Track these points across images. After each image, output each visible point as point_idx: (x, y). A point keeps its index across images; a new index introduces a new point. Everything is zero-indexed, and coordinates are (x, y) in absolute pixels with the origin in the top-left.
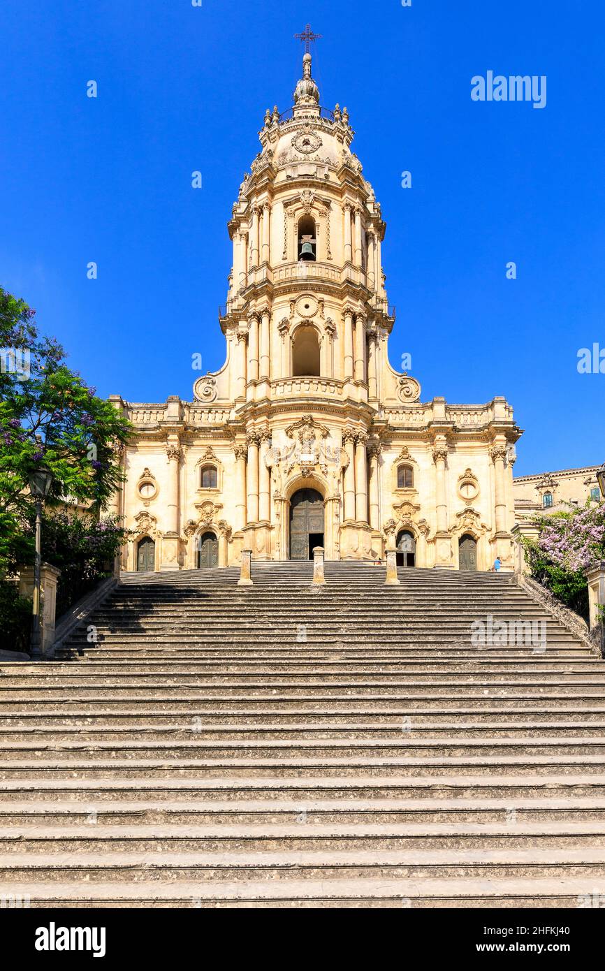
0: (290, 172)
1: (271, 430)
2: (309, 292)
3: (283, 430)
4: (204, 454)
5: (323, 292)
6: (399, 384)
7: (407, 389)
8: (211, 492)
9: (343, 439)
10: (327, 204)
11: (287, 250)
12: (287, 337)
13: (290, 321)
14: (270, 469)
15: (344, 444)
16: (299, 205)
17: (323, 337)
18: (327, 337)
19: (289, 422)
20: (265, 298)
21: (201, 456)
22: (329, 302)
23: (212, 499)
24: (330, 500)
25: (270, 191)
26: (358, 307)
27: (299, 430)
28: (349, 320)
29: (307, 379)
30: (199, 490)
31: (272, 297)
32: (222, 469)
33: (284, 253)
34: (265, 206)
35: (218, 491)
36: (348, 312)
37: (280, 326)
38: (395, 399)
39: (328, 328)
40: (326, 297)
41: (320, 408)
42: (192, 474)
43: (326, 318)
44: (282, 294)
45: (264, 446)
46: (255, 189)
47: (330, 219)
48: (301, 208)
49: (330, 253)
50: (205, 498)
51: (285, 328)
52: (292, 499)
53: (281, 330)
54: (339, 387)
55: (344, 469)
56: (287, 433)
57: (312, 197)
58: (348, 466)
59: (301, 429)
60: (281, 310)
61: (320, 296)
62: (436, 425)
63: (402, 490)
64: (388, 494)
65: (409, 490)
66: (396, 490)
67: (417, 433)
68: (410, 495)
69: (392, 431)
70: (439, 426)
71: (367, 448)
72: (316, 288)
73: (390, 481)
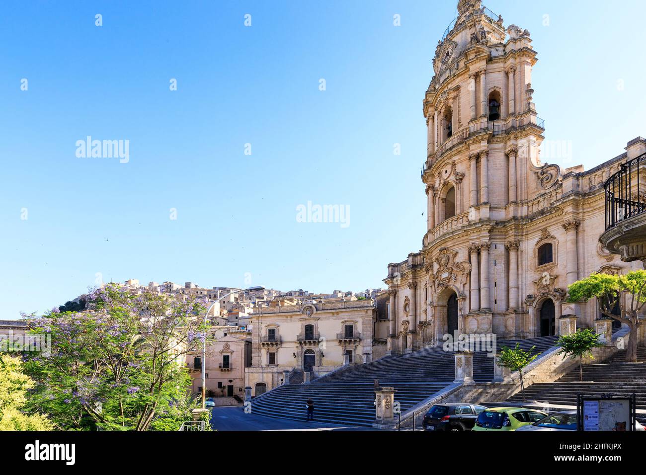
5: (454, 155)
13: (439, 187)
15: (470, 256)
20: (429, 179)
22: (459, 159)
26: (480, 148)
28: (472, 164)
31: (434, 176)
36: (472, 157)
39: (456, 180)
40: (456, 158)
41: (451, 239)
44: (436, 171)
49: (460, 123)
51: (435, 194)
52: (449, 302)
54: (466, 217)
61: (453, 159)
62: (558, 204)
63: (541, 267)
64: (531, 274)
65: (549, 265)
66: (537, 268)
67: (551, 213)
68: (549, 269)
69: (529, 221)
70: (560, 203)
71: (505, 245)
72: (449, 156)
73: (533, 263)
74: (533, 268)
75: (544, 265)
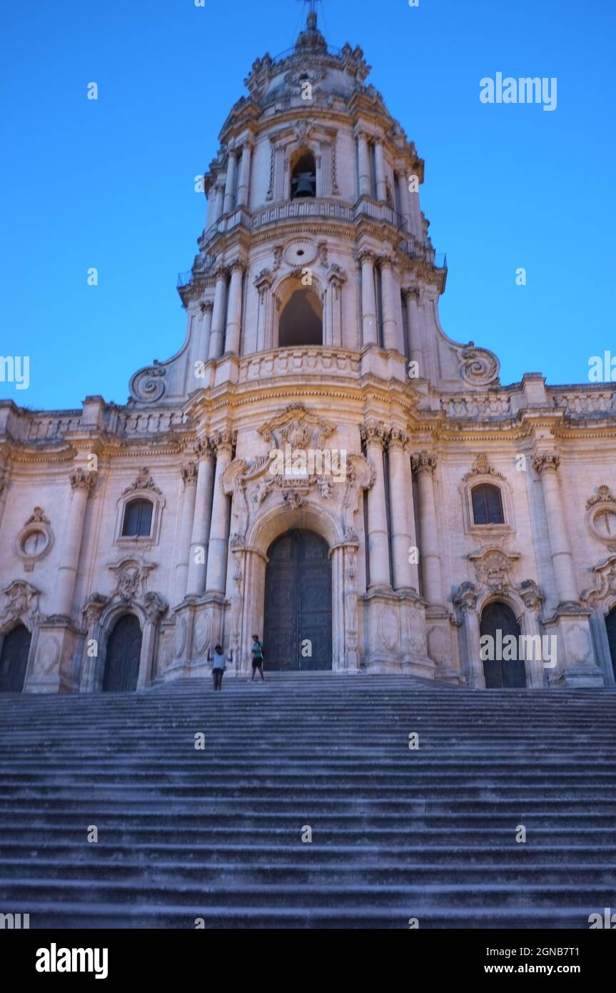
0: (279, 106)
1: (236, 432)
2: (303, 234)
3: (255, 432)
4: (133, 480)
5: (326, 232)
6: (461, 359)
7: (477, 366)
8: (139, 544)
9: (363, 441)
10: (332, 133)
11: (274, 190)
12: (269, 294)
13: (274, 275)
14: (229, 497)
15: (364, 449)
16: (292, 138)
17: (326, 291)
18: (331, 292)
19: (266, 417)
20: (237, 248)
21: (128, 484)
22: (336, 245)
23: (137, 555)
24: (338, 548)
25: (252, 129)
26: (382, 248)
27: (281, 429)
28: (368, 268)
29: (297, 351)
30: (118, 541)
31: (248, 247)
32: (162, 504)
33: (269, 193)
34: (245, 145)
35: (151, 541)
36: (366, 256)
37: (258, 279)
38: (457, 381)
39: (333, 277)
40: (330, 240)
41: (321, 392)
42: (110, 514)
43: (330, 265)
44: (263, 240)
45: (222, 458)
46: (232, 129)
47: (337, 149)
48: (295, 141)
49: (336, 187)
50: (126, 555)
51: (265, 282)
52: (270, 551)
53: (258, 287)
54: (353, 360)
55: (366, 492)
56: (261, 434)
57: (309, 127)
58: (372, 485)
59: (286, 428)
60: (262, 261)
61: (321, 238)
62: (533, 415)
63: (480, 529)
64: (458, 537)
65: (496, 529)
66: (473, 529)
67: (500, 430)
68: (499, 536)
69: (457, 429)
70: (537, 415)
71: (411, 458)
72: (314, 228)
73: (460, 514)
74: (461, 526)
75: (489, 526)
